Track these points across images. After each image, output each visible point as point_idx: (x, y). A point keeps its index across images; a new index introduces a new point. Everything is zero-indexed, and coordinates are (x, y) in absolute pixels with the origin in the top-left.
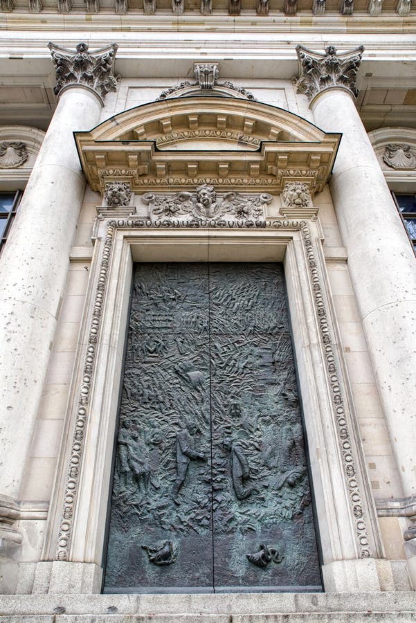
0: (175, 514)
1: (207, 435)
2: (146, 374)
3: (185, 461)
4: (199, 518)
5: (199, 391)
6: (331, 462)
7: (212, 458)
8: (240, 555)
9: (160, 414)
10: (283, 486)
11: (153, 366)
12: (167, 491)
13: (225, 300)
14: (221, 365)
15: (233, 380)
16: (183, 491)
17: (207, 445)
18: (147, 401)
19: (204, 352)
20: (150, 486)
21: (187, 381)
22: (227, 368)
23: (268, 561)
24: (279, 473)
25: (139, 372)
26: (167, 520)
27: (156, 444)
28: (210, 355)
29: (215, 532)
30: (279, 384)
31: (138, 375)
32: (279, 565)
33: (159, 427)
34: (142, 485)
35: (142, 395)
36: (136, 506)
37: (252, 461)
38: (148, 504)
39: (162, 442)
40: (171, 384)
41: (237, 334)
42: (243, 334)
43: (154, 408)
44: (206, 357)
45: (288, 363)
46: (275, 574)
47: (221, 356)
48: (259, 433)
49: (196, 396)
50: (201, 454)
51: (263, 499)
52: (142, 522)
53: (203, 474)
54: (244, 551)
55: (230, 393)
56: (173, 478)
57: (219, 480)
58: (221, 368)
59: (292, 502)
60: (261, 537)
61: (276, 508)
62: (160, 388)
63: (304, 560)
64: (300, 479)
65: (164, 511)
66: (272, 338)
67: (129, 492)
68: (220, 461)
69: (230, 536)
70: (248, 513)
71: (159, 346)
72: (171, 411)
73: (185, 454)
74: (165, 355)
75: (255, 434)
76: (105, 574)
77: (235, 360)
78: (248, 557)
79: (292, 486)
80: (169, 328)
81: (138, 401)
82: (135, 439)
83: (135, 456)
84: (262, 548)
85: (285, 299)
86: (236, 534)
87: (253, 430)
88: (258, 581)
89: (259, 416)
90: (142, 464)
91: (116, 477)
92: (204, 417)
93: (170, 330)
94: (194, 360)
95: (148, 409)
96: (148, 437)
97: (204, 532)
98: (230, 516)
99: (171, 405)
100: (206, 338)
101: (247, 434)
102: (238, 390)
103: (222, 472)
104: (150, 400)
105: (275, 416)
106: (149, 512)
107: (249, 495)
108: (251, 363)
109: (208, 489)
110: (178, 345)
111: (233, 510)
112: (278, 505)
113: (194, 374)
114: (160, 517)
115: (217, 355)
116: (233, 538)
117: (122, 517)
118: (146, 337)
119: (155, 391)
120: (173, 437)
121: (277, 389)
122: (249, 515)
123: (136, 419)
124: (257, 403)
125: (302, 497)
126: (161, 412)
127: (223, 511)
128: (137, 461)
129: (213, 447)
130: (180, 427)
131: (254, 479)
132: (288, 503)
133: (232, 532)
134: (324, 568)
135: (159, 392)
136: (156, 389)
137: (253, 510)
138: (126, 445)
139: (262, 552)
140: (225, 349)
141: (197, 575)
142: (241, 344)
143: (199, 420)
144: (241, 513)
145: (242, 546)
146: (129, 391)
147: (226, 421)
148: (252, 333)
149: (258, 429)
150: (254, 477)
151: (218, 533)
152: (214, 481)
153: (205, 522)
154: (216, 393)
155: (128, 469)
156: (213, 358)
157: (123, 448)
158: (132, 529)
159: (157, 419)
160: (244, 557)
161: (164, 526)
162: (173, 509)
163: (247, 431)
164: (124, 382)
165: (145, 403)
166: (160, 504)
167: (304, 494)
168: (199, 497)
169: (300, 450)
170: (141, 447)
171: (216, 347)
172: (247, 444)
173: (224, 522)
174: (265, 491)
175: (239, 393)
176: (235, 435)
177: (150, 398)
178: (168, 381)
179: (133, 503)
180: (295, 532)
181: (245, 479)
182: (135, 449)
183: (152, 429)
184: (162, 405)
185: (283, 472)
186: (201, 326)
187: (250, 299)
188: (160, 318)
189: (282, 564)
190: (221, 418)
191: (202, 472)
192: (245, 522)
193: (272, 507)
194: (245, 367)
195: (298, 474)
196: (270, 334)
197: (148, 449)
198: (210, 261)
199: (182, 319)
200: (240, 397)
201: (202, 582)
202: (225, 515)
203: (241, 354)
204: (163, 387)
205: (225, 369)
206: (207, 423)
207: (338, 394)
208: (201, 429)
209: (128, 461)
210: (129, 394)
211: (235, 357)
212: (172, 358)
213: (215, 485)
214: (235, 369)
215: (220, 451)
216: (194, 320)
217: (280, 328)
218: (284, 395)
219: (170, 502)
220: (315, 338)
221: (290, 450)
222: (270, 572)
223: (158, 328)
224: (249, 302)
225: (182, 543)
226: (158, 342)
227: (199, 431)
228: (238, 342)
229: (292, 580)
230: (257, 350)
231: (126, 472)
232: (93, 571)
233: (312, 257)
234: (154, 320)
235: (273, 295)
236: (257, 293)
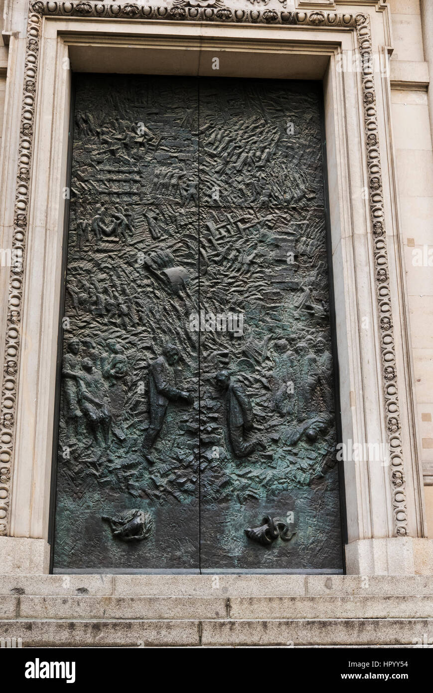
0: (147, 476)
1: (193, 364)
2: (101, 270)
3: (161, 402)
4: (182, 480)
5: (181, 298)
6: (367, 411)
7: (200, 399)
8: (237, 530)
9: (124, 332)
10: (299, 439)
11: (110, 257)
12: (135, 445)
13: (224, 149)
14: (216, 259)
15: (233, 283)
16: (159, 446)
17: (194, 379)
18: (104, 312)
19: (190, 237)
20: (111, 437)
21: (164, 282)
22: (225, 263)
23: (275, 538)
24: (295, 422)
25: (89, 266)
26: (137, 484)
28: (200, 242)
29: (203, 500)
30: (303, 290)
31: (88, 272)
32: (288, 543)
33: (122, 353)
34: (100, 436)
35: (95, 303)
36: (93, 464)
37: (258, 404)
38: (110, 461)
39: (127, 374)
40: (139, 286)
41: (242, 208)
42: (252, 208)
43: (115, 324)
44: (193, 244)
45: (320, 257)
46: (281, 554)
47: (215, 242)
48: (270, 364)
49: (177, 305)
50: (184, 393)
51: (270, 458)
52: (102, 485)
53: (187, 421)
54: (241, 526)
55: (228, 302)
56: (144, 426)
57: (209, 429)
58: (216, 262)
59: (311, 462)
60: (266, 507)
61: (289, 469)
62: (124, 292)
63: (322, 537)
64: (323, 432)
65: (133, 472)
66: (296, 216)
67: (81, 445)
68: (210, 403)
69: (223, 505)
70: (249, 475)
71: (120, 224)
72: (140, 329)
73: (163, 393)
74: (129, 239)
75: (263, 365)
76: (53, 552)
77: (238, 251)
78: (246, 532)
79: (311, 440)
80: (135, 194)
81: (90, 311)
82: (88, 369)
83: (89, 395)
84: (266, 521)
85: (319, 150)
86: (231, 503)
87: (260, 359)
88: (259, 562)
89: (270, 339)
90: (99, 406)
91: (63, 424)
92: (189, 339)
93: (136, 198)
94: (175, 248)
95: (105, 325)
96: (107, 367)
97: (187, 500)
98: (224, 479)
99: (140, 319)
100: (193, 214)
101: (251, 366)
102: (241, 298)
103: (214, 419)
104: (108, 311)
105: (293, 340)
106: (110, 472)
107: (251, 452)
108: (263, 256)
109: (195, 441)
110: (149, 224)
111: (227, 471)
112: (291, 466)
113: (172, 271)
114: (126, 479)
115: (210, 241)
116: (228, 508)
117: (73, 479)
118: (99, 209)
119: (115, 297)
120: (144, 368)
121: (298, 299)
122: (250, 478)
123: (88, 339)
124: (268, 319)
125: (324, 456)
126: (125, 329)
127: (214, 472)
128: (91, 402)
129: (201, 383)
130: (153, 353)
131: (259, 430)
132: (305, 464)
133: (226, 499)
134: (348, 548)
135: (121, 299)
136: (116, 294)
137: (256, 472)
138: (75, 378)
139: (265, 527)
140: (224, 233)
141: (178, 553)
142: (248, 225)
143: (181, 342)
144: (239, 476)
145: (240, 518)
146: (75, 296)
147: (221, 345)
148: (265, 207)
149: (268, 358)
150: (259, 427)
151: (208, 502)
152: (202, 431)
153: (189, 486)
154: (207, 302)
155: (79, 413)
156: (204, 247)
157: (70, 383)
158: (87, 495)
159: (120, 340)
160: (241, 533)
161: (133, 492)
162: (144, 468)
163: (252, 361)
164: (67, 282)
165: (101, 316)
166: (126, 461)
167: (329, 452)
168: (181, 453)
169: (327, 389)
170: (96, 381)
171: (208, 228)
172: (251, 379)
173: (216, 487)
174: (274, 447)
175: (241, 302)
176: (233, 367)
177: (109, 308)
178: (134, 281)
179: (89, 460)
180: (313, 500)
181: (247, 429)
182: (88, 385)
183: (113, 355)
184: (127, 320)
185: (300, 421)
186: (185, 193)
187: (265, 148)
188: (121, 176)
189: (293, 541)
190: (214, 340)
191: (185, 418)
192: (244, 488)
193: (282, 468)
194: (252, 263)
195: (322, 425)
196: (294, 209)
197: (106, 385)
198: (201, 74)
199: (156, 180)
200: (243, 308)
201: (184, 563)
202: (217, 477)
203: (247, 241)
204: (128, 291)
205: (221, 265)
206: (193, 347)
207: (387, 314)
208: (185, 356)
209: (79, 402)
210: (76, 301)
211: (238, 245)
212: (141, 245)
213: (204, 436)
214: (237, 265)
215: (211, 389)
216: (174, 181)
217: (309, 200)
218: (309, 308)
219: (141, 459)
220: (363, 226)
221: (313, 388)
222: (276, 551)
223: (117, 194)
224: (262, 152)
225: (158, 514)
226: (117, 218)
227: (181, 360)
228: (243, 221)
229: (305, 562)
230: (272, 235)
231: (76, 416)
232: (42, 548)
233: (369, 85)
234: (110, 180)
235: (302, 141)
236: (277, 137)
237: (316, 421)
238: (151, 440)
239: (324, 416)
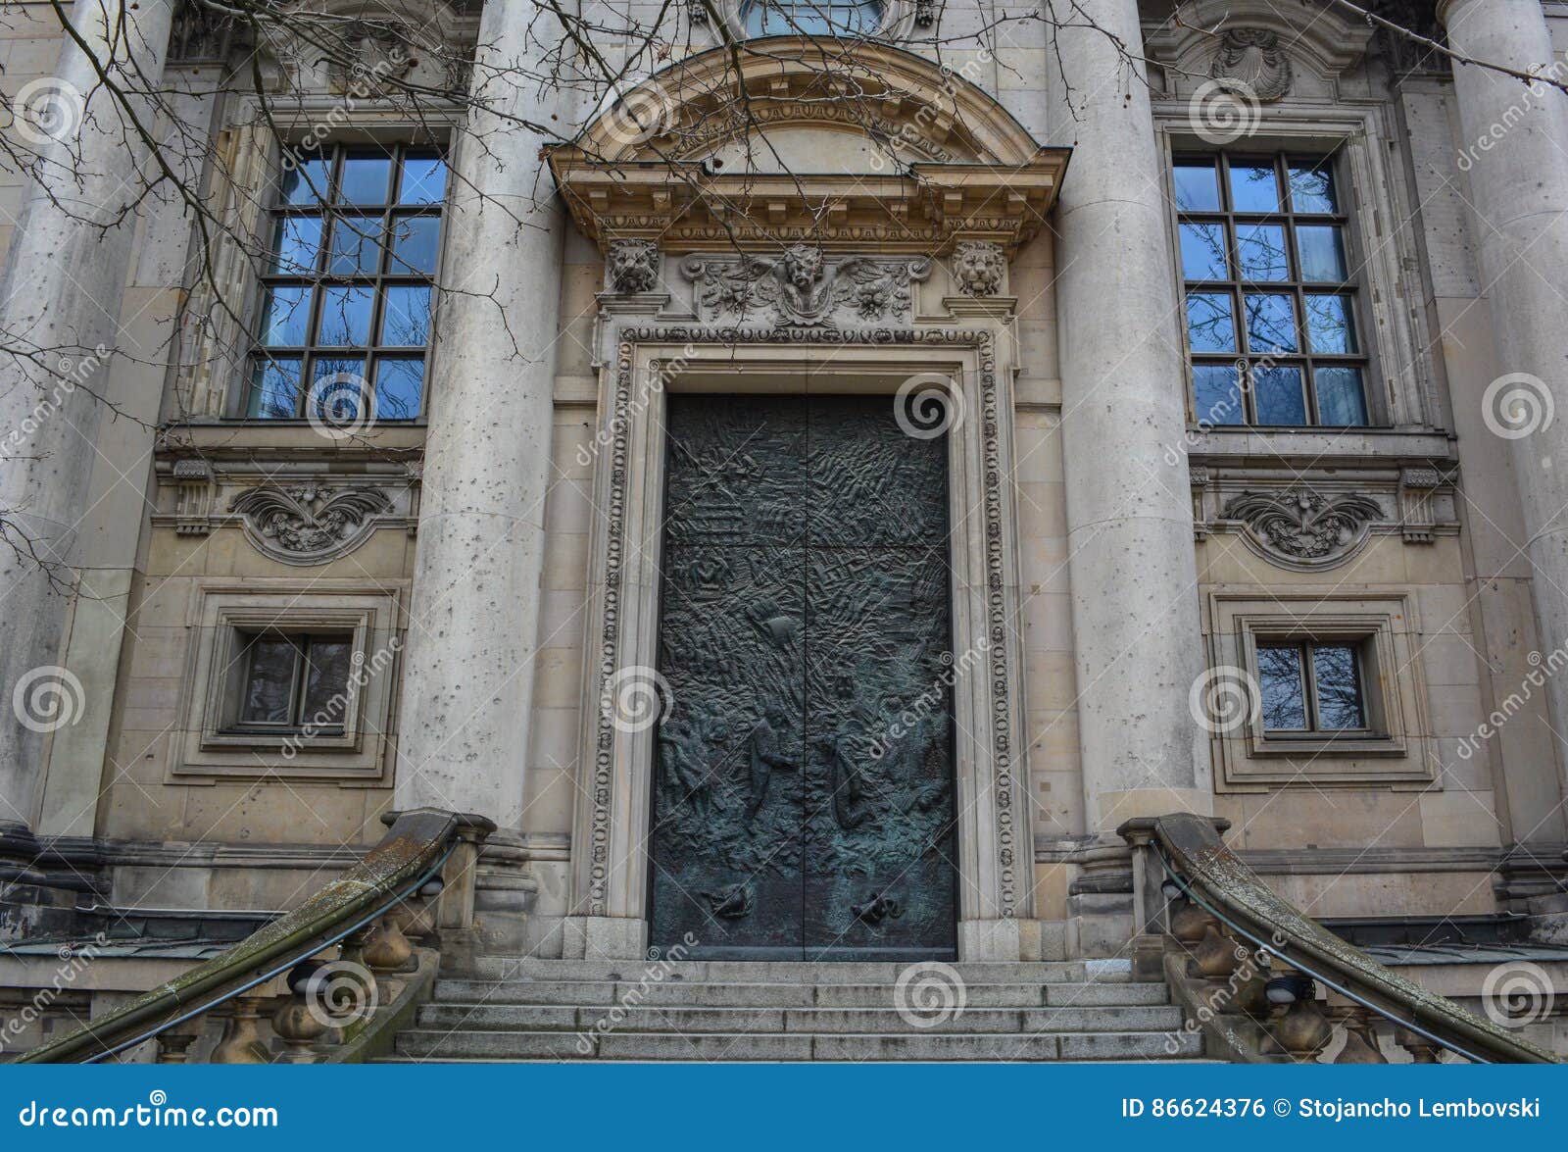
0: (748, 848)
1: (799, 726)
2: (700, 621)
3: (763, 770)
4: (785, 854)
5: (786, 652)
7: (805, 764)
8: (843, 906)
9: (724, 691)
10: (911, 808)
11: (709, 606)
12: (736, 815)
13: (835, 480)
14: (825, 607)
15: (843, 634)
16: (761, 815)
17: (799, 742)
18: (702, 669)
19: (796, 582)
20: (711, 807)
21: (767, 634)
22: (834, 612)
23: (882, 915)
24: (907, 790)
25: (687, 617)
26: (738, 857)
27: (720, 742)
28: (807, 588)
29: (806, 874)
30: (919, 641)
31: (686, 624)
32: (898, 921)
33: (722, 715)
34: (698, 805)
35: (694, 659)
36: (692, 836)
37: (867, 770)
38: (709, 833)
39: (727, 738)
40: (741, 639)
41: (854, 548)
42: (864, 547)
43: (714, 682)
44: (799, 590)
45: (938, 603)
46: (890, 932)
47: (824, 588)
48: (881, 724)
49: (781, 659)
50: (788, 759)
51: (880, 828)
52: (701, 859)
53: (790, 789)
54: (847, 901)
55: (837, 655)
56: (746, 794)
57: (815, 798)
58: (824, 611)
59: (923, 833)
60: (874, 882)
61: (898, 841)
62: (724, 646)
63: (933, 913)
64: (938, 800)
65: (733, 844)
66: (914, 555)
67: (679, 815)
68: (817, 769)
69: (829, 880)
70: (857, 848)
71: (720, 569)
72: (742, 687)
73: (765, 760)
74: (730, 586)
75: (875, 726)
76: (651, 929)
77: (848, 597)
78: (853, 909)
79: (925, 809)
80: (736, 534)
81: (688, 669)
82: (686, 733)
83: (687, 761)
84: (874, 897)
85: (942, 477)
86: (837, 878)
87: (871, 719)
88: (866, 940)
89: (883, 697)
90: (697, 773)
91: (659, 793)
92: (794, 698)
93: (737, 539)
94: (780, 595)
95: (704, 683)
96: (707, 730)
97: (789, 873)
98: (830, 852)
99: (742, 676)
100: (800, 555)
101: (861, 727)
102: (851, 651)
103: (820, 787)
104: (707, 668)
105: (907, 698)
106: (710, 845)
107: (860, 822)
108: (875, 602)
109: (796, 811)
110: (752, 568)
111: (834, 843)
112: (902, 837)
113: (777, 621)
114: (727, 852)
115: (818, 587)
116: (834, 883)
117: (671, 852)
118: (697, 552)
119: (715, 652)
120: (747, 731)
121: (913, 651)
122: (858, 851)
123: (686, 700)
124: (879, 674)
125: (938, 826)
126: (726, 688)
127: (820, 844)
128: (690, 769)
129: (807, 746)
130: (756, 714)
131: (869, 798)
132: (917, 836)
133: (832, 874)
134: (959, 925)
135: (721, 654)
136: (716, 648)
137: (864, 844)
138: (672, 743)
139: (874, 903)
140: (831, 574)
141: (781, 931)
142: (860, 567)
143: (785, 702)
144: (846, 848)
145: (846, 893)
146: (672, 651)
147: (828, 704)
148: (879, 546)
149: (879, 719)
150: (869, 795)
151: (813, 876)
152: (807, 800)
153: (793, 860)
154: (814, 656)
155: (676, 781)
156: (811, 593)
157: (667, 748)
158: (686, 869)
159: (719, 700)
160: (847, 909)
161: (733, 865)
162: (745, 840)
163: (861, 722)
164: (662, 634)
165: (700, 673)
166: (727, 832)
167: (942, 822)
168: (784, 823)
169: (942, 753)
170: (694, 746)
171: (816, 572)
172: (861, 743)
173: (821, 860)
174: (884, 816)
175: (851, 656)
176: (842, 728)
177: (708, 665)
178: (735, 633)
179: (687, 832)
180: (924, 875)
181: (854, 799)
182: (686, 750)
183: (712, 717)
184: (727, 677)
185: (913, 788)
186: (791, 532)
187: (880, 477)
188: (721, 514)
189: (902, 918)
190: (820, 698)
191: (789, 785)
192: (851, 861)
193: (893, 840)
194: (864, 611)
195: (935, 793)
196: (911, 547)
197: (706, 750)
198: (809, 392)
199: (759, 517)
200: (853, 662)
201: (788, 941)
202: (823, 850)
203: (859, 585)
204: (729, 645)
205: (831, 614)
206: (799, 707)
207: (1002, 678)
208: (789, 717)
209: (677, 769)
210: (673, 658)
211: (848, 591)
212: (743, 592)
213: (809, 805)
214: (847, 614)
215: (818, 754)
216: (778, 518)
217: (928, 536)
218: (925, 662)
219: (742, 831)
220: (979, 578)
221: (927, 752)
222: (883, 928)
223: (717, 534)
224: (877, 482)
225: (760, 889)
226: (717, 563)
227: (786, 722)
228: (854, 563)
229: (914, 941)
230: (887, 579)
231: (673, 785)
232: (638, 928)
233: (991, 415)
234: (709, 519)
235: (922, 467)
236: (894, 463)
237: (928, 789)
238: (752, 811)
239: (938, 783)
